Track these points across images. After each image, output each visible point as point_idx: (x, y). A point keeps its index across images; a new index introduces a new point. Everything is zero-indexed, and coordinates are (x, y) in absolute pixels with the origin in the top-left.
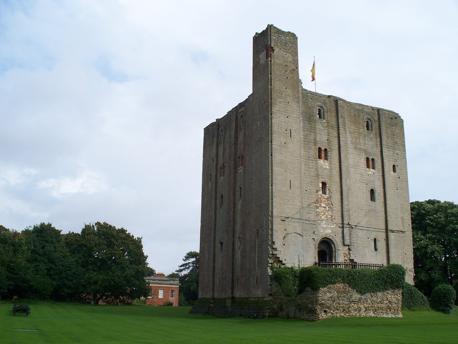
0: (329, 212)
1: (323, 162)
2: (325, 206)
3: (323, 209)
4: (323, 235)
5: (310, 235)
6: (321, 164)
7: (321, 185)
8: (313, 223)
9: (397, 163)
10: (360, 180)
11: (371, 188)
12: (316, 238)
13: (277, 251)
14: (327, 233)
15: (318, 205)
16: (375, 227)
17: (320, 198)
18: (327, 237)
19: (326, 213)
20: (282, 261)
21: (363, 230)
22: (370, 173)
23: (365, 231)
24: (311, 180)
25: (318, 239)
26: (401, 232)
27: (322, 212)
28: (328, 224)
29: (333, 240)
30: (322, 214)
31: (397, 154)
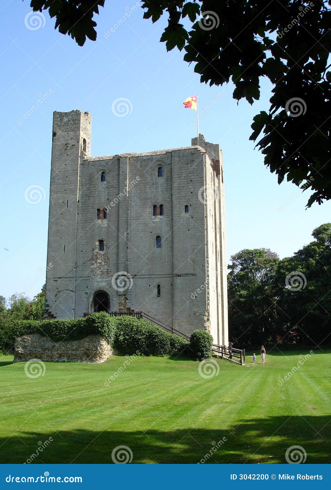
0: (105, 266)
1: (101, 221)
2: (101, 262)
3: (99, 264)
4: (97, 289)
5: (83, 290)
6: (99, 224)
7: (97, 243)
8: (86, 279)
9: (190, 202)
10: (144, 230)
11: (157, 235)
12: (88, 292)
13: (49, 307)
14: (101, 286)
15: (94, 262)
16: (160, 273)
17: (96, 255)
18: (101, 289)
19: (101, 268)
20: (53, 315)
21: (144, 278)
22: (157, 220)
23: (145, 279)
24: (86, 241)
25: (92, 292)
26: (190, 275)
27: (97, 268)
28: (103, 278)
29: (108, 292)
30: (98, 269)
31: (192, 193)
